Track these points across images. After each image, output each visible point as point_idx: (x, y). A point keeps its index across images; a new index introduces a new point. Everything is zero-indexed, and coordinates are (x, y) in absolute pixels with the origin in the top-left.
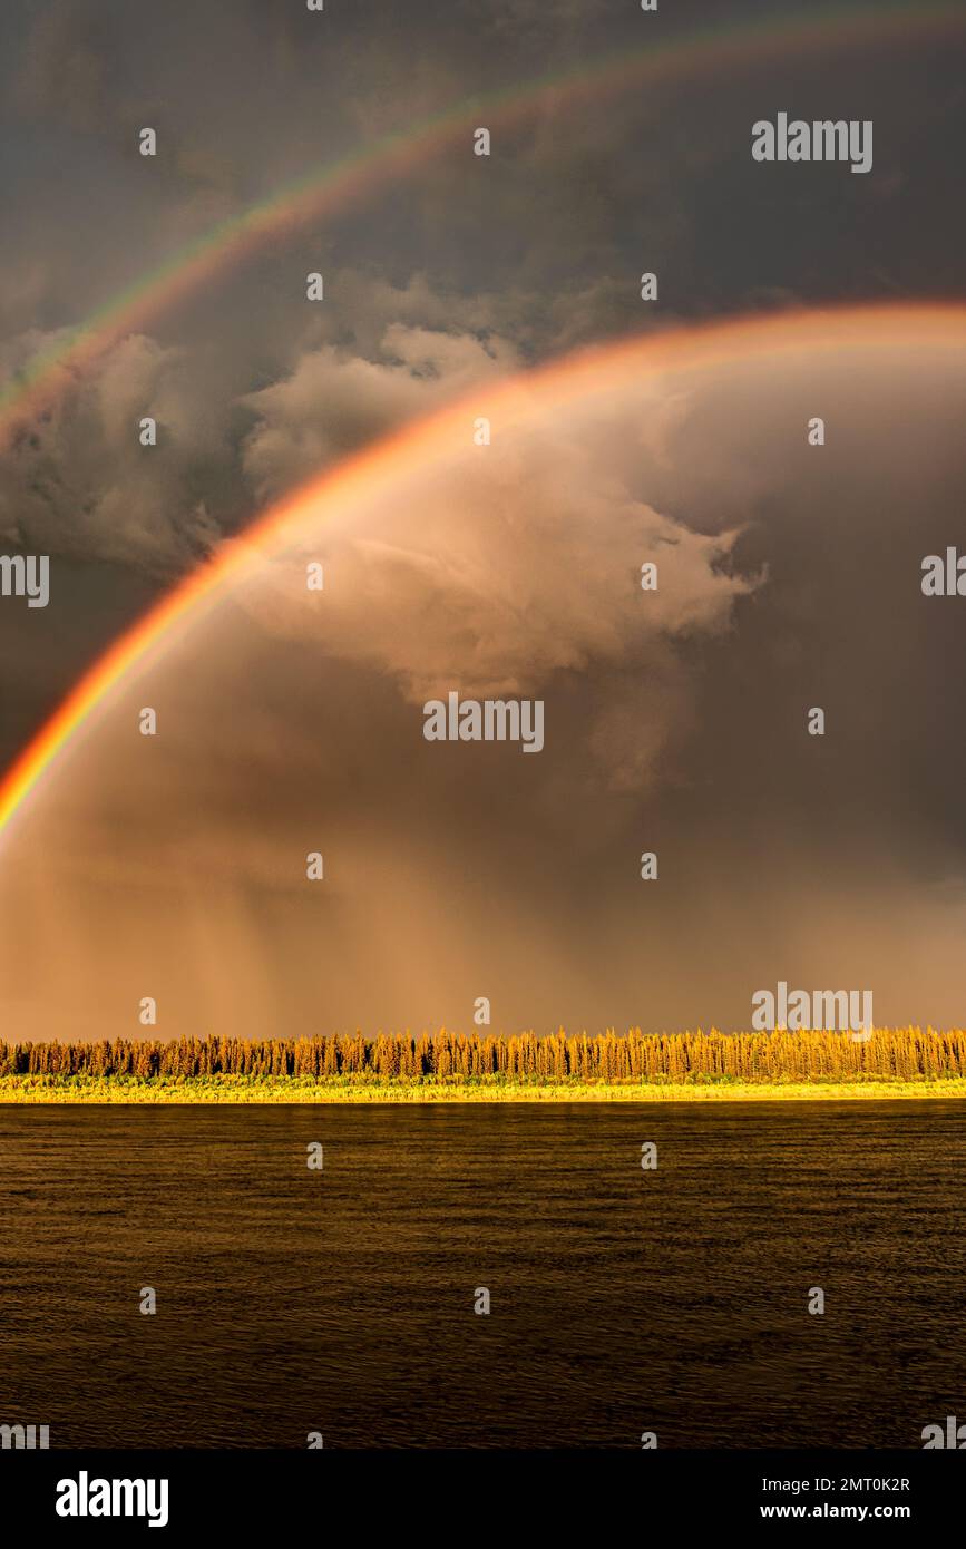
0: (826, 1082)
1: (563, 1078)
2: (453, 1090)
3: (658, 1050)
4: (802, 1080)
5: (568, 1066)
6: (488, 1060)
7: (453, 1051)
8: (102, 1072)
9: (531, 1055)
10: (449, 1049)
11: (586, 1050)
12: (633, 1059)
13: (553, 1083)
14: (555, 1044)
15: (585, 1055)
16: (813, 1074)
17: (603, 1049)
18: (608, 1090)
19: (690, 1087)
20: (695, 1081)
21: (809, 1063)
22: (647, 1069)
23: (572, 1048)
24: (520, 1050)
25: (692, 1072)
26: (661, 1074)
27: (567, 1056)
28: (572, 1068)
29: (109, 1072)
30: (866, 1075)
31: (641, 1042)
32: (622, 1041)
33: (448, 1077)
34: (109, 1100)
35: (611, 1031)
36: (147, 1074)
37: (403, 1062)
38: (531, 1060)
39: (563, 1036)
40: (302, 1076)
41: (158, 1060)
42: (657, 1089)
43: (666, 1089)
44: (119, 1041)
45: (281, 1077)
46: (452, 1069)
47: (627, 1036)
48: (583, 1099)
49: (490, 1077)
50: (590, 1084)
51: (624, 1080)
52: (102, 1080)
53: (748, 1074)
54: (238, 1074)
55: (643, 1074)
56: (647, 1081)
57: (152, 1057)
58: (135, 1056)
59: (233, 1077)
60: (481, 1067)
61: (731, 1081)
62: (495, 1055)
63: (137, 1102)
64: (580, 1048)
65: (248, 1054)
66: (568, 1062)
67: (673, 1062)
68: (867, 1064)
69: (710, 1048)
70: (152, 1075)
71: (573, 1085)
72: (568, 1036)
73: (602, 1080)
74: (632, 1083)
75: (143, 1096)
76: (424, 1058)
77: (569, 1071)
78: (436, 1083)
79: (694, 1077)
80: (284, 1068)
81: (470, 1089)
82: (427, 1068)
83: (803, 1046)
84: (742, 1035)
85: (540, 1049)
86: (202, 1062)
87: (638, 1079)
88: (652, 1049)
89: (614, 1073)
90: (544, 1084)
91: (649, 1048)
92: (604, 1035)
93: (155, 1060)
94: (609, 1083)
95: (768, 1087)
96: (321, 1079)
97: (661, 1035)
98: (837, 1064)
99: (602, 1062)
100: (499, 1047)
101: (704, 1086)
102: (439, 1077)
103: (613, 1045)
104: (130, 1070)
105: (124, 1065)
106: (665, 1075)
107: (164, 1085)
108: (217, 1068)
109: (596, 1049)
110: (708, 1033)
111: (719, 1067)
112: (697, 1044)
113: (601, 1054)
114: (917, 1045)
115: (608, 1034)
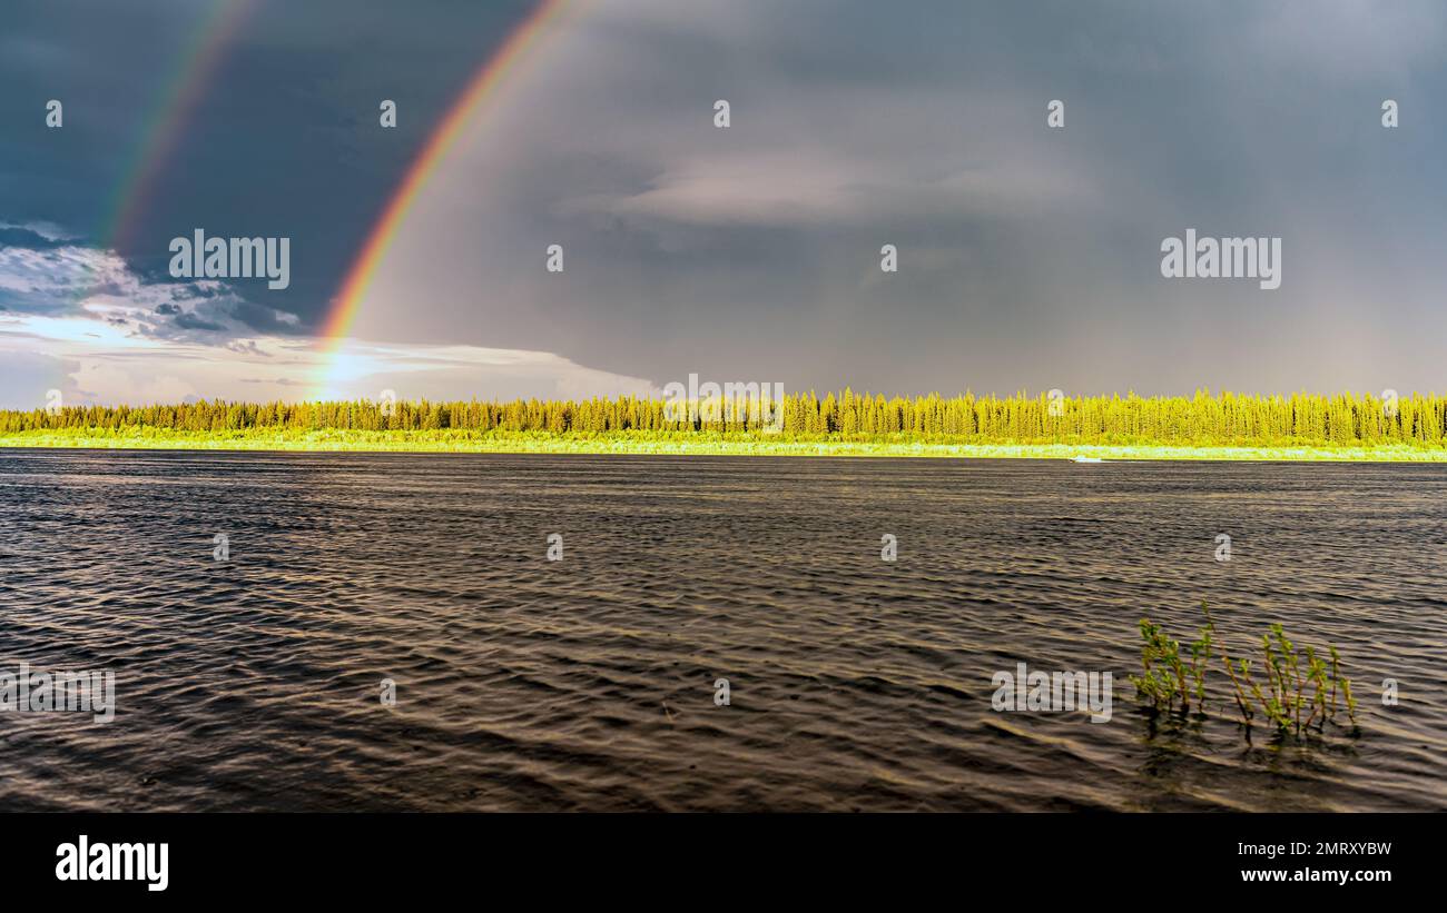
0: (1252, 443)
1: (971, 437)
2: (857, 445)
3: (1072, 411)
4: (1225, 444)
5: (977, 427)
6: (894, 419)
7: (858, 411)
8: (518, 426)
9: (939, 416)
10: (855, 408)
11: (994, 412)
12: (1044, 420)
13: (961, 442)
14: (963, 406)
15: (994, 415)
16: (1238, 437)
17: (1014, 410)
18: (1019, 447)
19: (1106, 447)
20: (1111, 441)
21: (1234, 426)
22: (1060, 430)
23: (981, 408)
24: (927, 410)
25: (1106, 434)
26: (1074, 435)
27: (975, 416)
28: (981, 428)
29: (524, 428)
30: (1296, 440)
33: (854, 435)
34: (524, 450)
35: (1022, 393)
36: (560, 429)
37: (808, 420)
38: (938, 420)
39: (972, 400)
40: (708, 431)
41: (570, 417)
42: (1070, 449)
43: (1079, 449)
44: (535, 401)
45: (688, 433)
46: (858, 426)
48: (994, 456)
49: (898, 435)
50: (999, 443)
51: (1035, 440)
52: (517, 432)
53: (1168, 435)
54: (647, 430)
55: (1055, 434)
56: (1058, 442)
57: (564, 415)
58: (549, 414)
59: (641, 433)
60: (886, 426)
61: (1148, 441)
62: (901, 415)
63: (550, 452)
64: (989, 410)
65: (656, 412)
66: (977, 422)
67: (1087, 425)
68: (1298, 428)
69: (1127, 410)
70: (565, 430)
71: (981, 443)
72: (977, 398)
73: (1011, 440)
74: (1040, 444)
75: (555, 446)
76: (829, 419)
77: (977, 431)
78: (842, 440)
79: (1109, 438)
80: (692, 426)
81: (875, 445)
82: (832, 426)
83: (1228, 409)
84: (1162, 397)
85: (948, 409)
86: (612, 420)
87: (1050, 439)
89: (1025, 433)
90: (951, 442)
92: (1015, 397)
93: (567, 419)
94: (1019, 441)
95: (1190, 448)
96: (727, 435)
98: (1265, 427)
99: (1011, 422)
100: (905, 408)
101: (1120, 446)
102: (845, 434)
103: (1024, 407)
104: (545, 425)
105: (539, 421)
106: (1078, 436)
107: (575, 439)
108: (627, 425)
109: (1006, 410)
110: (1124, 396)
111: (1136, 429)
112: (1111, 406)
113: (1012, 416)
114: (1354, 410)
115: (1019, 396)
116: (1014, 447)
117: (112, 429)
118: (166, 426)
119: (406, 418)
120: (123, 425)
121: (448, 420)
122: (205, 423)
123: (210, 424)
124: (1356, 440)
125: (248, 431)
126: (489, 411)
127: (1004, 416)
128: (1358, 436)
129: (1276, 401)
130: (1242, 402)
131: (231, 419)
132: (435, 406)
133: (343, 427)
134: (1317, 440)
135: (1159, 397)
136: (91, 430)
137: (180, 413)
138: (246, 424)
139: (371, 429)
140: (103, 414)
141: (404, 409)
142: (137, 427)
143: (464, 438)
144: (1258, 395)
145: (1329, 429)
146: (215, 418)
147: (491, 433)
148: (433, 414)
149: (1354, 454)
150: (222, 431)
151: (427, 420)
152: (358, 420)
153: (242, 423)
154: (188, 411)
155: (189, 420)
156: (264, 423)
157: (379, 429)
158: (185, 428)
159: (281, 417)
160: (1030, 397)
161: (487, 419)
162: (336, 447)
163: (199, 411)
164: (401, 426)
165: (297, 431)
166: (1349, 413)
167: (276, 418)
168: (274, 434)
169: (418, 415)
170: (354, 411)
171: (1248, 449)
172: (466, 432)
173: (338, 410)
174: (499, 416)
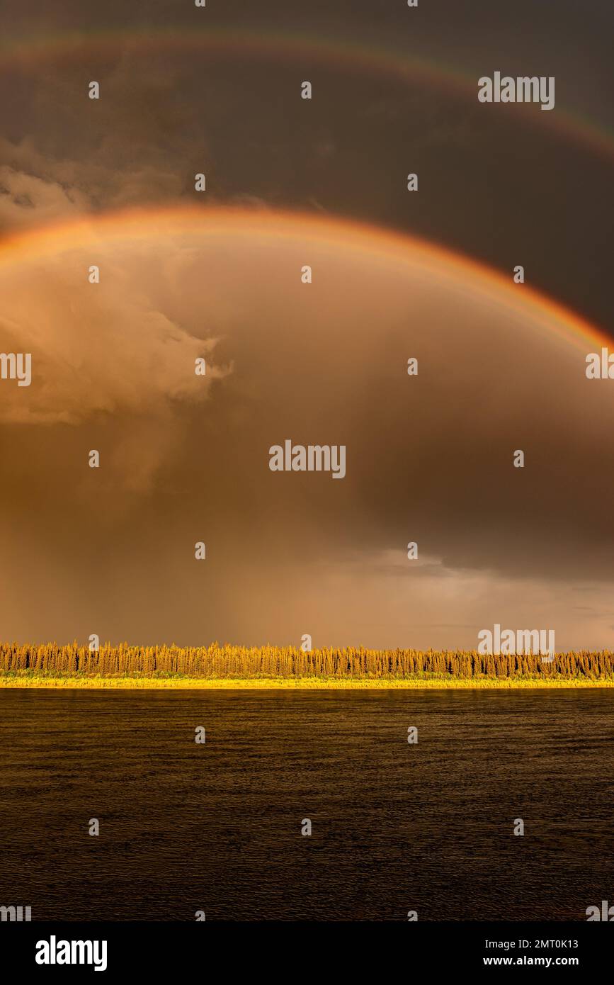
0: (238, 678)
1: (73, 673)
3: (137, 656)
4: (224, 677)
5: (77, 666)
6: (23, 660)
9: (53, 658)
11: (90, 656)
12: (120, 662)
13: (66, 676)
14: (70, 651)
15: (89, 659)
16: (231, 673)
17: (102, 655)
18: (102, 681)
19: (156, 680)
20: (159, 676)
21: (229, 666)
22: (129, 668)
23: (81, 653)
24: (46, 654)
25: (157, 671)
26: (137, 672)
27: (77, 659)
28: (80, 667)
30: (262, 674)
31: (126, 651)
32: (114, 650)
38: (52, 661)
39: (75, 646)
42: (134, 681)
43: (140, 681)
47: (118, 647)
48: (85, 687)
49: (23, 671)
50: (90, 677)
51: (113, 675)
53: (192, 672)
55: (127, 671)
56: (127, 676)
60: (17, 664)
61: (181, 676)
62: (28, 657)
64: (86, 653)
66: (78, 663)
67: (146, 664)
68: (263, 667)
69: (170, 656)
71: (79, 678)
72: (79, 646)
73: (99, 675)
74: (116, 677)
77: (77, 669)
79: (158, 674)
81: (8, 679)
83: (227, 656)
84: (191, 648)
85: (60, 654)
87: (123, 674)
88: (134, 655)
89: (107, 670)
90: (59, 677)
91: (131, 655)
94: (103, 677)
95: (203, 680)
97: (141, 647)
98: (246, 667)
99: (100, 663)
100: (31, 652)
101: (164, 680)
103: (109, 653)
106: (140, 672)
109: (96, 654)
110: (169, 646)
111: (174, 668)
112: (162, 653)
113: (100, 658)
114: (293, 657)
115: (106, 646)
116: (100, 680)
124: (292, 675)
127: (95, 659)
128: (294, 672)
129: (253, 651)
130: (235, 651)
134: (273, 675)
135: (189, 648)
144: (244, 647)
145: (279, 670)
149: (290, 684)
160: (113, 647)
166: (290, 659)
171: (236, 681)
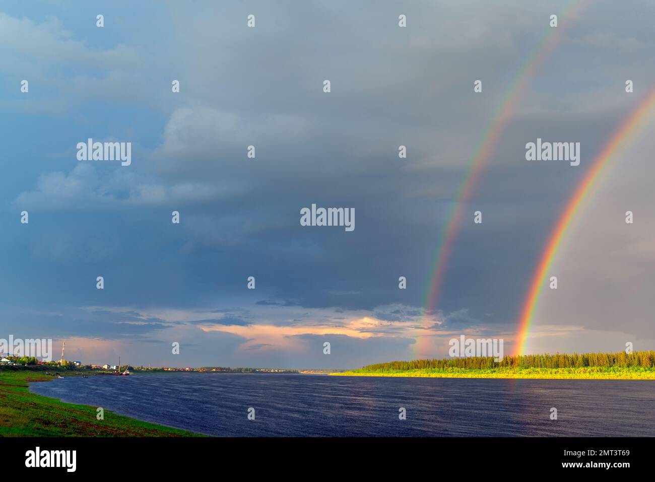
117: (442, 369)
118: (462, 367)
119: (567, 362)
120: (445, 367)
121: (588, 362)
122: (478, 366)
123: (480, 366)
125: (496, 369)
126: (608, 357)
131: (488, 364)
132: (580, 356)
133: (538, 367)
136: (433, 369)
137: (467, 362)
138: (495, 366)
139: (551, 368)
140: (437, 362)
141: (565, 357)
142: (451, 368)
143: (598, 371)
146: (482, 364)
147: (612, 368)
148: (580, 359)
150: (486, 370)
151: (578, 362)
152: (544, 363)
153: (493, 366)
154: (471, 361)
155: (471, 365)
156: (503, 365)
157: (555, 368)
158: (470, 368)
159: (510, 363)
161: (608, 361)
162: (537, 376)
163: (475, 361)
164: (565, 366)
165: (517, 369)
167: (507, 363)
168: (508, 371)
169: (573, 360)
170: (542, 359)
172: (598, 368)
173: (534, 359)
174: (614, 360)
